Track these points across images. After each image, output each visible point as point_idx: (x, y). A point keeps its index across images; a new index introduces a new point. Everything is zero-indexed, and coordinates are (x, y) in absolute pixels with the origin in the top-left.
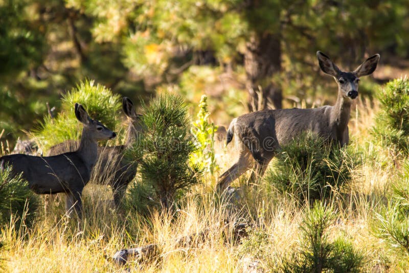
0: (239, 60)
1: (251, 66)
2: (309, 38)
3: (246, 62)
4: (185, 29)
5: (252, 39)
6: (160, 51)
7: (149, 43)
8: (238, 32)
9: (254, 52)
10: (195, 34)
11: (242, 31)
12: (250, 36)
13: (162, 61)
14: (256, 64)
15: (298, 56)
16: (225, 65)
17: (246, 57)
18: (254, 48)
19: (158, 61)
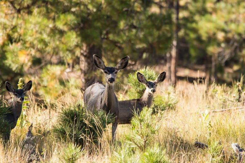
0: (77, 61)
1: (83, 65)
2: (120, 48)
3: (81, 62)
4: (42, 41)
5: (84, 48)
6: (28, 55)
7: (21, 50)
8: (75, 43)
9: (85, 56)
10: (49, 44)
11: (78, 43)
12: (83, 46)
13: (29, 61)
14: (86, 64)
15: (113, 59)
16: (69, 64)
17: (81, 59)
18: (85, 54)
19: (26, 61)
